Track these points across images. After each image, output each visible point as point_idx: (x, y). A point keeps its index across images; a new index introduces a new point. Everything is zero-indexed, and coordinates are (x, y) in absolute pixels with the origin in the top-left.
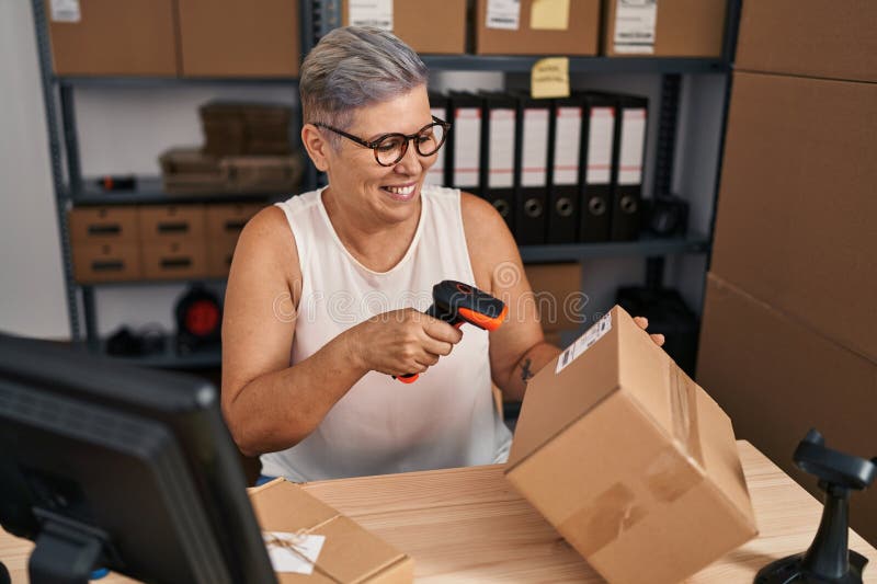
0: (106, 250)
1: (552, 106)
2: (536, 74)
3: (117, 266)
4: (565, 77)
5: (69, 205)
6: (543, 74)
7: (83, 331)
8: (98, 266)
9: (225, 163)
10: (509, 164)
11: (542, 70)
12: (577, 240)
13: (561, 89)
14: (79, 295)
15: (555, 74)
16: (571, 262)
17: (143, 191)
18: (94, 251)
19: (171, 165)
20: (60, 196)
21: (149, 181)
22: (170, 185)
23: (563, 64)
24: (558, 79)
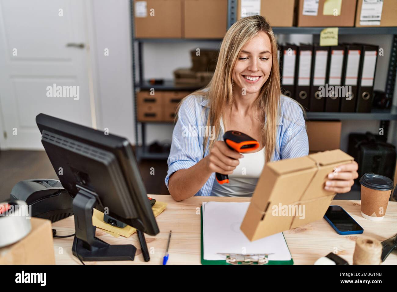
0: (150, 108)
1: (329, 49)
2: (322, 35)
3: (153, 115)
4: (336, 37)
5: (138, 90)
6: (326, 35)
7: (140, 142)
8: (147, 115)
9: (199, 74)
10: (308, 75)
11: (325, 33)
12: (339, 111)
13: (334, 42)
14: (140, 127)
15: (332, 35)
16: (337, 121)
17: (166, 85)
18: (145, 108)
19: (178, 75)
20: (135, 86)
21: (169, 81)
22: (177, 83)
23: (336, 30)
24: (333, 38)
